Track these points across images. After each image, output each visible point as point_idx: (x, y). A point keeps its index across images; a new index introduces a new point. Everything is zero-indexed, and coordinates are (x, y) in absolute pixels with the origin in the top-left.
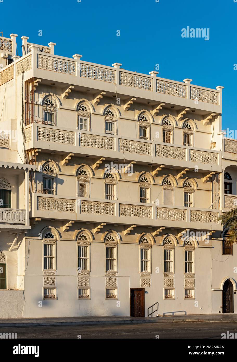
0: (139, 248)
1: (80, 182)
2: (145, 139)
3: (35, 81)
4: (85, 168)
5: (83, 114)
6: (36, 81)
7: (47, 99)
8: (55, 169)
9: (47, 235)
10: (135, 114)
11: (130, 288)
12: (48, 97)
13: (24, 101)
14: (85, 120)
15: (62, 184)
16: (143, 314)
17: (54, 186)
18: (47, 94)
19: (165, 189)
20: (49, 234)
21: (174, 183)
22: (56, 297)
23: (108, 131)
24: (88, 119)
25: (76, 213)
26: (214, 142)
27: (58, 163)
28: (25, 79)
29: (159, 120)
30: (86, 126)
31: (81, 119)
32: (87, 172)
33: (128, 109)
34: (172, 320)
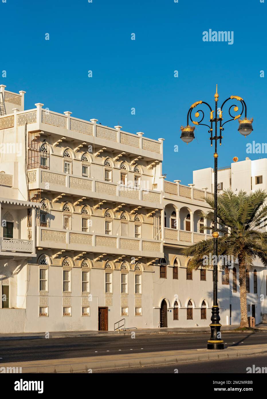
0: (104, 272)
1: (65, 217)
2: (107, 181)
3: (38, 133)
4: (69, 205)
5: (67, 160)
6: (40, 133)
7: (44, 146)
8: (49, 207)
9: (42, 261)
10: (102, 160)
11: (98, 307)
12: (44, 145)
13: (28, 148)
14: (69, 164)
15: (53, 220)
16: (107, 328)
17: (48, 221)
18: (44, 143)
19: (122, 223)
20: (43, 260)
21: (128, 218)
22: (47, 315)
23: (84, 174)
24: (71, 164)
25: (67, 243)
26: (155, 183)
27: (51, 201)
28: (28, 130)
29: (118, 165)
30: (69, 169)
31: (66, 164)
32: (69, 209)
33: (98, 156)
34: (150, 333)
